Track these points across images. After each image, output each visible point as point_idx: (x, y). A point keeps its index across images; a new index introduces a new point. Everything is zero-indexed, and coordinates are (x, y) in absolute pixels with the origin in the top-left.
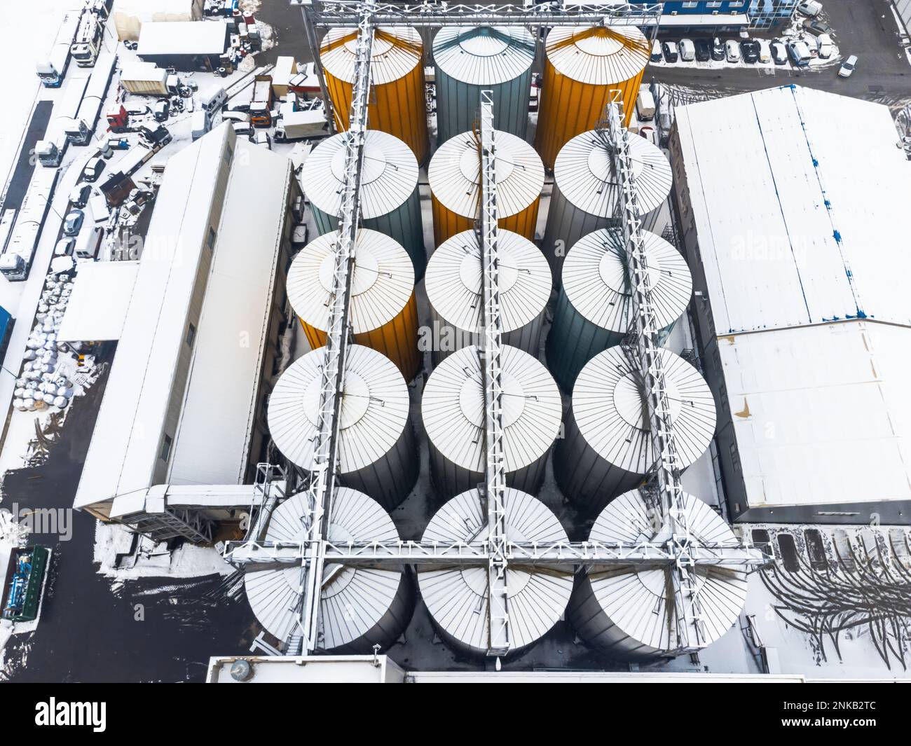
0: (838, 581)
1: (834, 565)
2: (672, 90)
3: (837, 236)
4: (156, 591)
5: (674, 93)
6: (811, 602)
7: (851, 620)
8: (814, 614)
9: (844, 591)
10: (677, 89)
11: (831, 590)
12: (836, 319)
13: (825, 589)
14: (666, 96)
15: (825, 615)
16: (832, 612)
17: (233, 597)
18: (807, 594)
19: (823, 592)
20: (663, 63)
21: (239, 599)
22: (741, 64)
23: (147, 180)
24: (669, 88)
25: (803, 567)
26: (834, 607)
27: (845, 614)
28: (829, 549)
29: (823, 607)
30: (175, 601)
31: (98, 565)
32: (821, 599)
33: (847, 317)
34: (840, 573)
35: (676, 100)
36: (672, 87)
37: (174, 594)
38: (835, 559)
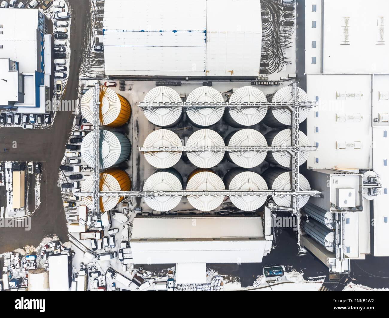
0: (271, 54)
1: (267, 53)
2: (83, 71)
3: (175, 31)
5: (85, 71)
6: (277, 62)
7: (281, 53)
8: (279, 62)
9: (274, 53)
10: (82, 69)
11: (273, 56)
12: (205, 39)
13: (273, 58)
14: (86, 74)
15: (280, 59)
16: (279, 57)
18: (275, 63)
19: (274, 58)
20: (68, 73)
22: (68, 41)
23: (131, 272)
24: (82, 72)
25: (268, 62)
26: (278, 56)
27: (279, 54)
28: (263, 54)
29: (278, 59)
30: (277, 231)
31: (268, 254)
32: (276, 59)
33: (205, 36)
34: (269, 52)
35: (88, 70)
36: (81, 71)
37: (275, 232)
38: (265, 53)
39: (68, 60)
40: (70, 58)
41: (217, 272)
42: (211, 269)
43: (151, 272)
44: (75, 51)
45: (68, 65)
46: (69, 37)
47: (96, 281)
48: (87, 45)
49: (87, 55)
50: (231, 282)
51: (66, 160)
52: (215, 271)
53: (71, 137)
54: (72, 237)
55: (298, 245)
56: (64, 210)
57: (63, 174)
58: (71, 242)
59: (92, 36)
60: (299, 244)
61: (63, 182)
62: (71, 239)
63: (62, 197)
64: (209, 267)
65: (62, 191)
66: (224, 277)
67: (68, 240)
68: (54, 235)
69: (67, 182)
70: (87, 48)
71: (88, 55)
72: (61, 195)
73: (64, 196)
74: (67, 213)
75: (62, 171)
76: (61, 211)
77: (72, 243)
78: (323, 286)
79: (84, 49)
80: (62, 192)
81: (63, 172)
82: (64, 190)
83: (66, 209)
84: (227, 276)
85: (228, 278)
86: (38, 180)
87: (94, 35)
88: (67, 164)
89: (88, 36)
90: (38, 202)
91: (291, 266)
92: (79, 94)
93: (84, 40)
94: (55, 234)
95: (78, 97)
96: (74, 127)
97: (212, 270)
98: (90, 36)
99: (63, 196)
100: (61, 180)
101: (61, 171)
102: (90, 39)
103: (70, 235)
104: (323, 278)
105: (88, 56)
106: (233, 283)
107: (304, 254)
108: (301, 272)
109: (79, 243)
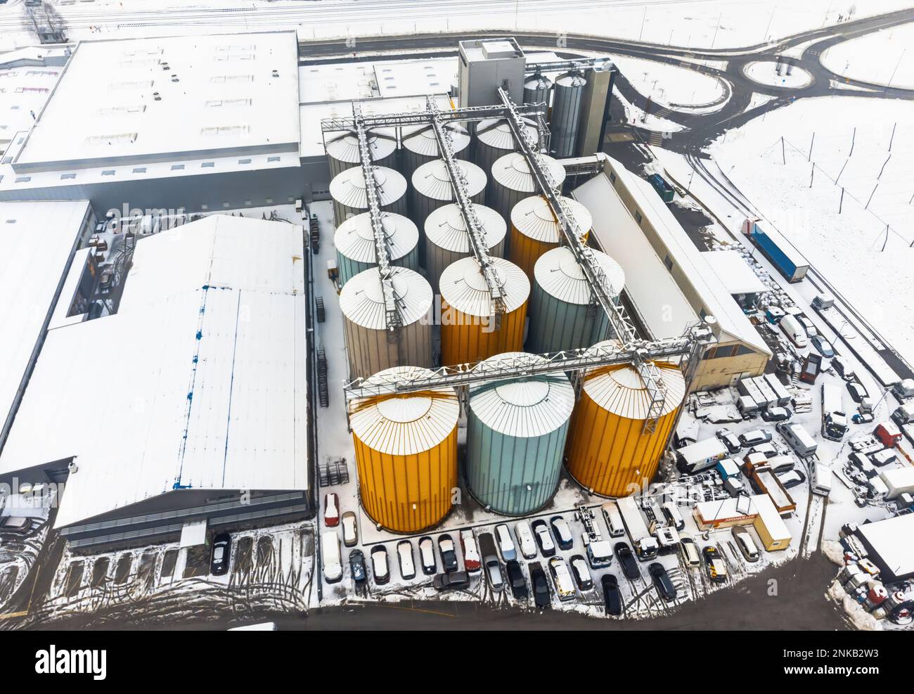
2: (293, 600)
3: (199, 336)
5: (291, 594)
10: (286, 603)
12: (223, 288)
14: (301, 589)
24: (295, 604)
33: (215, 288)
35: (290, 583)
36: (292, 605)
48: (204, 602)
49: (239, 597)
51: (588, 605)
53: (511, 600)
54: (806, 544)
56: (741, 582)
57: (633, 606)
58: (819, 543)
59: (176, 592)
61: (657, 601)
62: (812, 547)
63: (706, 594)
65: (685, 599)
67: (819, 554)
68: (832, 599)
69: (652, 587)
70: (218, 598)
71: (239, 593)
72: (699, 600)
73: (698, 590)
74: (744, 573)
75: (625, 609)
76: (749, 592)
77: (822, 541)
79: (219, 608)
80: (690, 596)
81: (629, 606)
82: (680, 593)
83: (733, 576)
87: (174, 585)
88: (597, 599)
89: (176, 603)
92: (369, 599)
93: (189, 615)
94: (826, 595)
95: (377, 600)
96: (477, 596)
98: (177, 596)
99: (702, 593)
100: (655, 608)
101: (627, 612)
102: (186, 594)
103: (804, 550)
105: (243, 591)
109: (810, 522)
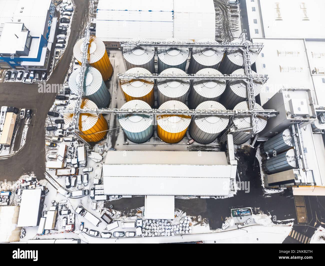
0: (223, 35)
1: (220, 34)
3: (150, 11)
4: (239, 178)
6: (228, 40)
7: (231, 34)
8: (230, 40)
9: (225, 34)
11: (225, 36)
12: (173, 17)
13: (225, 37)
15: (230, 38)
16: (229, 37)
17: (239, 159)
18: (226, 40)
19: (226, 37)
20: (66, 45)
21: (238, 158)
25: (221, 40)
26: (228, 36)
27: (230, 35)
28: (217, 35)
29: (229, 38)
30: (241, 173)
31: (234, 195)
32: (227, 38)
33: (173, 14)
34: (222, 34)
37: (239, 174)
38: (219, 34)
39: (68, 37)
40: (69, 35)
41: (185, 213)
42: (179, 210)
43: (120, 212)
44: (74, 31)
45: (67, 40)
46: (71, 22)
47: (66, 219)
48: (84, 27)
49: (82, 34)
50: (200, 225)
51: (54, 108)
52: (183, 212)
54: (48, 176)
55: (263, 187)
56: (45, 150)
57: (50, 119)
58: (47, 180)
59: (88, 22)
60: (263, 185)
61: (49, 126)
62: (47, 177)
63: (45, 139)
64: (178, 208)
65: (46, 133)
66: (192, 218)
67: (44, 178)
68: (32, 173)
69: (52, 126)
70: (84, 30)
71: (83, 34)
72: (45, 137)
73: (47, 138)
74: (47, 153)
75: (50, 117)
76: (42, 151)
78: (293, 229)
79: (81, 30)
80: (46, 135)
81: (50, 118)
82: (48, 132)
83: (47, 149)
84: (195, 217)
85: (197, 220)
86: (27, 123)
87: (90, 21)
88: (54, 111)
89: (85, 22)
90: (23, 143)
91: (258, 208)
92: (73, 59)
93: (82, 25)
94: (33, 172)
95: (72, 61)
96: (65, 83)
97: (181, 211)
98: (87, 22)
99: (46, 138)
100: (47, 124)
101: (49, 117)
102: (87, 24)
103: (47, 174)
104: (291, 221)
105: (84, 34)
106: (202, 225)
107: (269, 196)
108: (268, 215)
109: (54, 181)
